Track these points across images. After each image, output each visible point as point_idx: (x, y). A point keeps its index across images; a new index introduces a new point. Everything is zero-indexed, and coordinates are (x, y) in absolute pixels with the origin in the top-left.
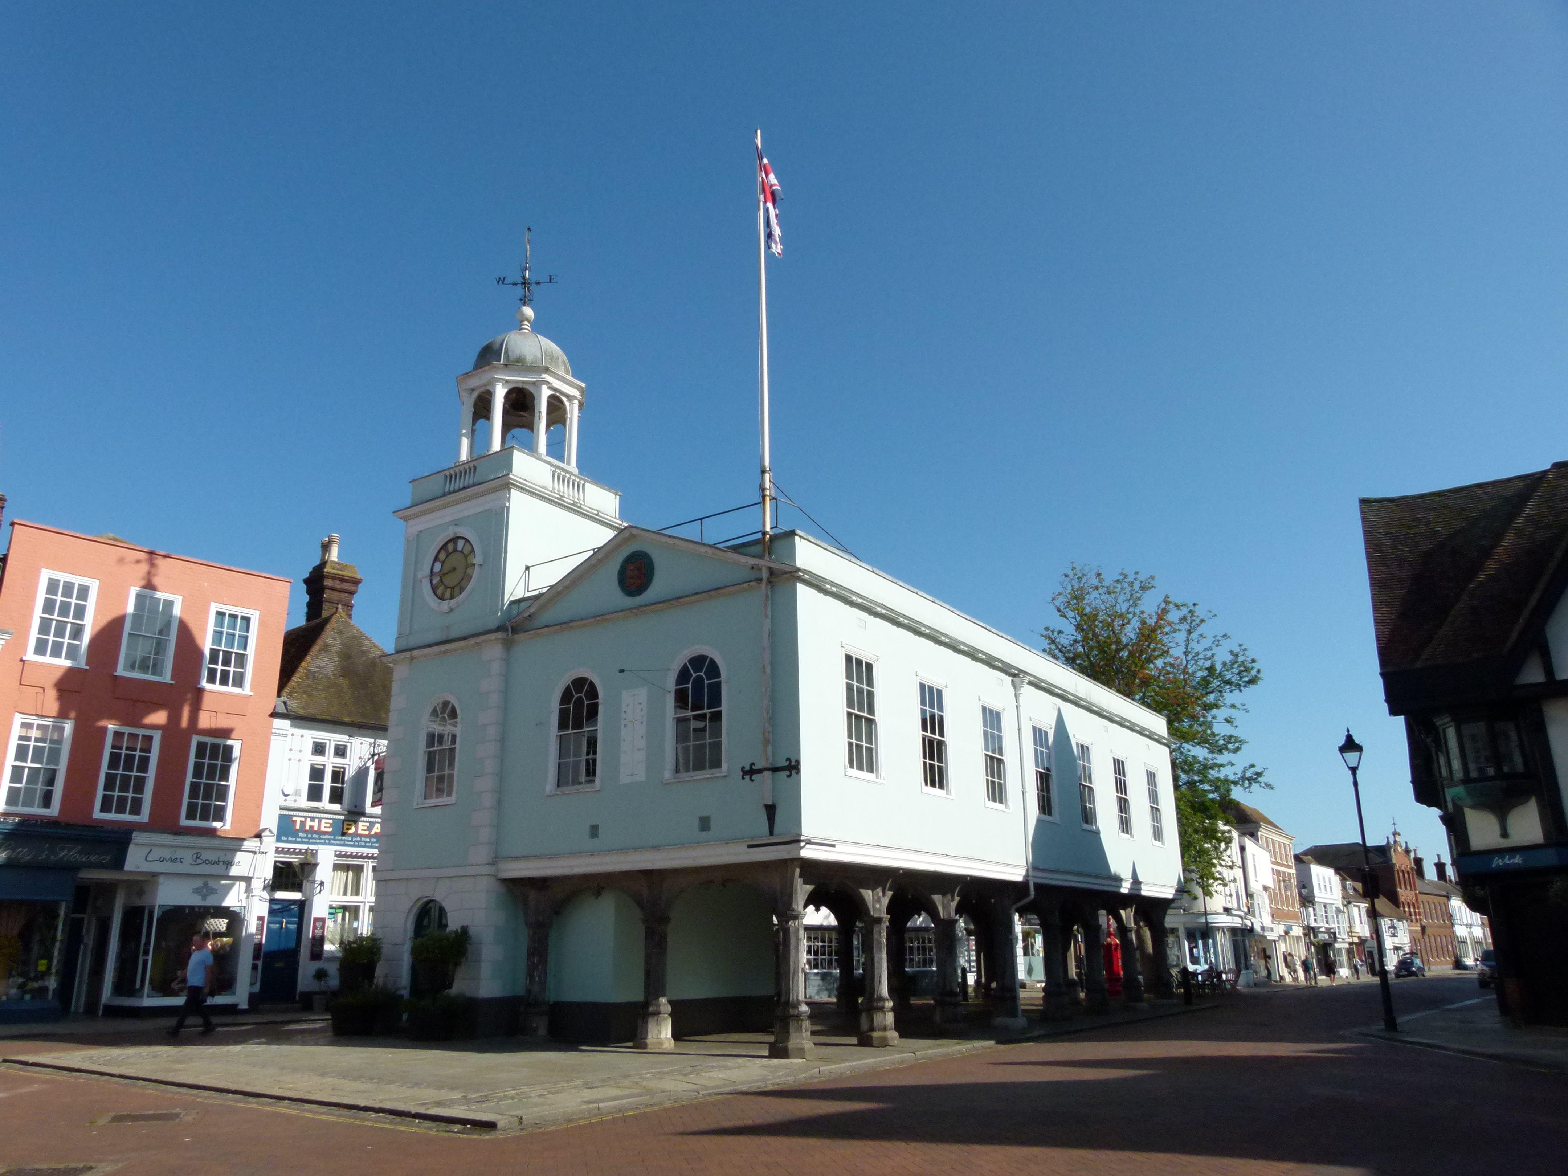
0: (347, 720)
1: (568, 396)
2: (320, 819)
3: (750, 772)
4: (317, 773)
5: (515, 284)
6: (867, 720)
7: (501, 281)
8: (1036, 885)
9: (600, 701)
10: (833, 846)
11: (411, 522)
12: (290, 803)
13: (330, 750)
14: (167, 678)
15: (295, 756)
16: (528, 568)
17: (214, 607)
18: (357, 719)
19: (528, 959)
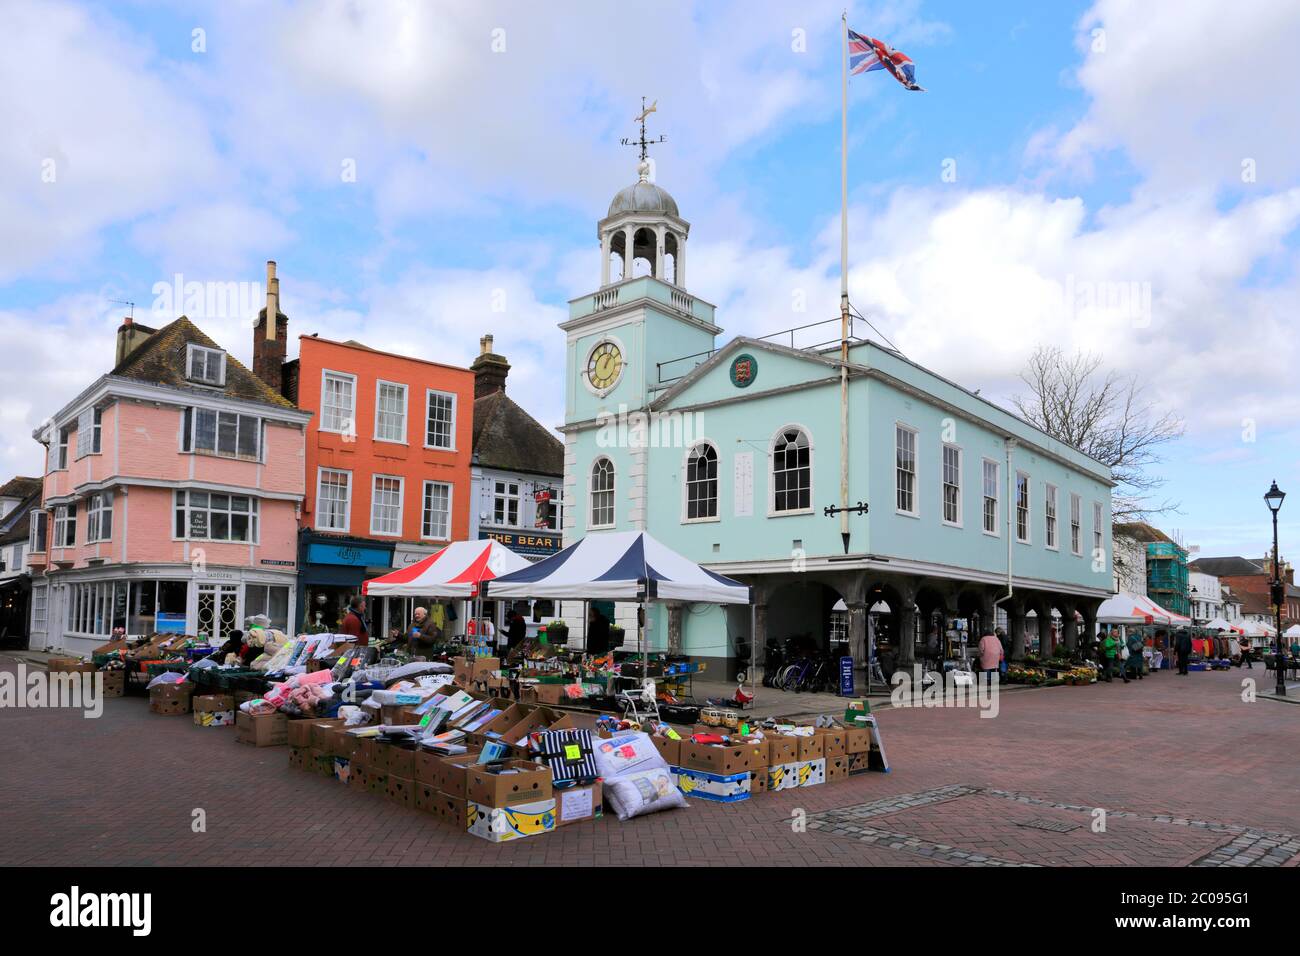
0: (517, 468)
1: (678, 233)
2: (504, 535)
3: (831, 511)
4: (499, 503)
5: (635, 144)
6: (909, 474)
7: (624, 142)
8: (1014, 588)
9: (718, 460)
10: (887, 561)
11: (572, 332)
12: (485, 525)
13: (507, 489)
14: (404, 441)
15: (486, 493)
16: (658, 365)
17: (428, 392)
18: (523, 468)
19: (669, 629)
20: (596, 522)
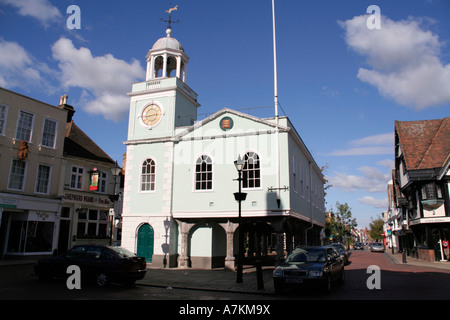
4: (74, 177)
20: (143, 189)
